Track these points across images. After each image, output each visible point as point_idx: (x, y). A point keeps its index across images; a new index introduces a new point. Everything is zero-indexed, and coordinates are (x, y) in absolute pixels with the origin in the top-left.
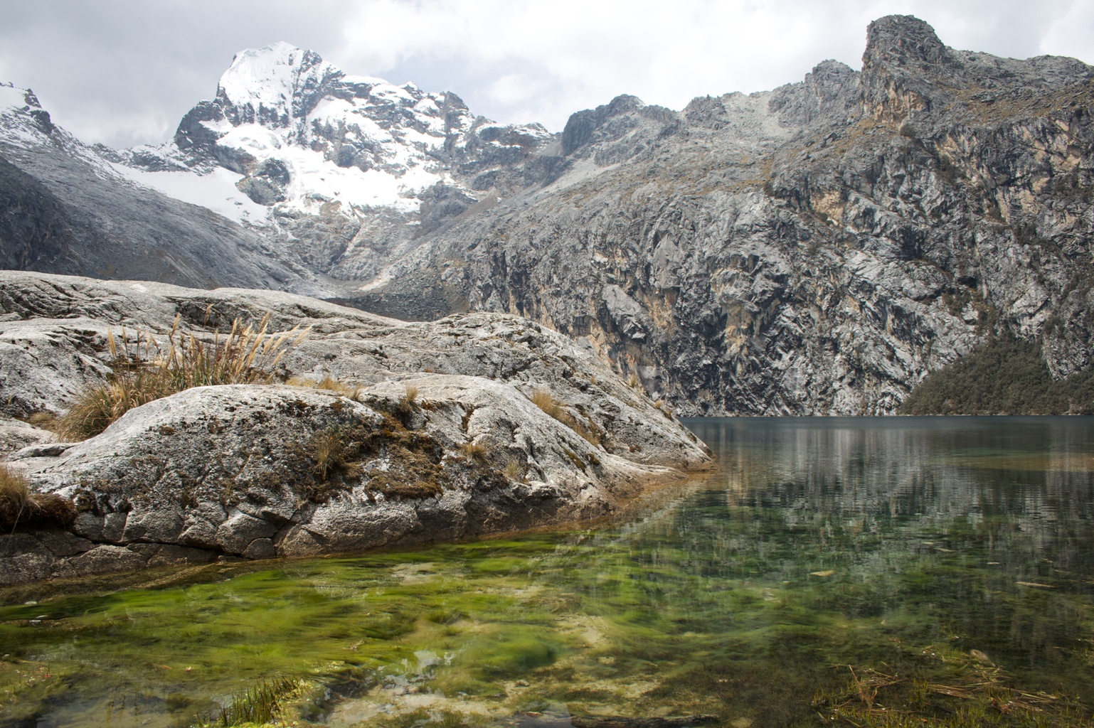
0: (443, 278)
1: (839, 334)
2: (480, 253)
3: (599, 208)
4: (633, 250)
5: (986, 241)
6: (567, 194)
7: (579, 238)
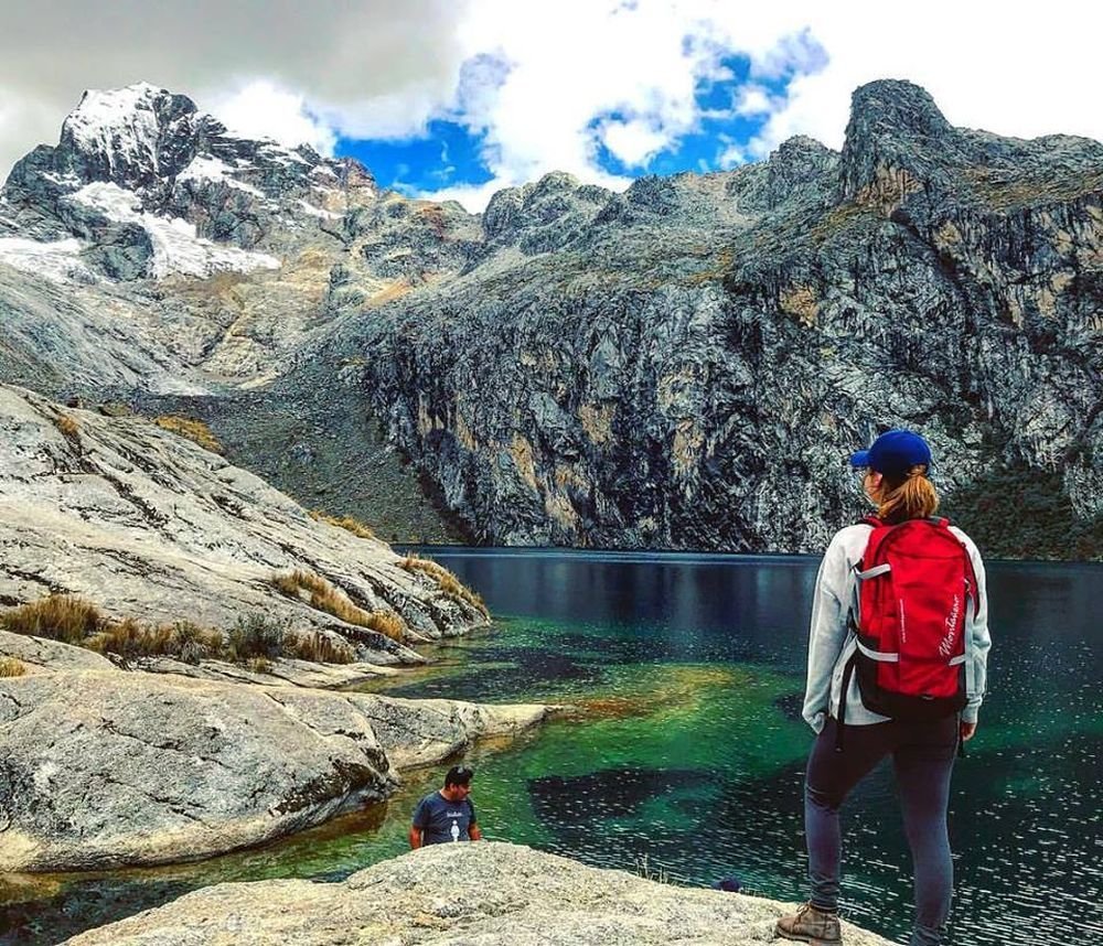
0: (340, 377)
1: (811, 457)
2: (385, 350)
3: (527, 302)
4: (567, 353)
5: (994, 350)
6: (489, 285)
7: (503, 336)
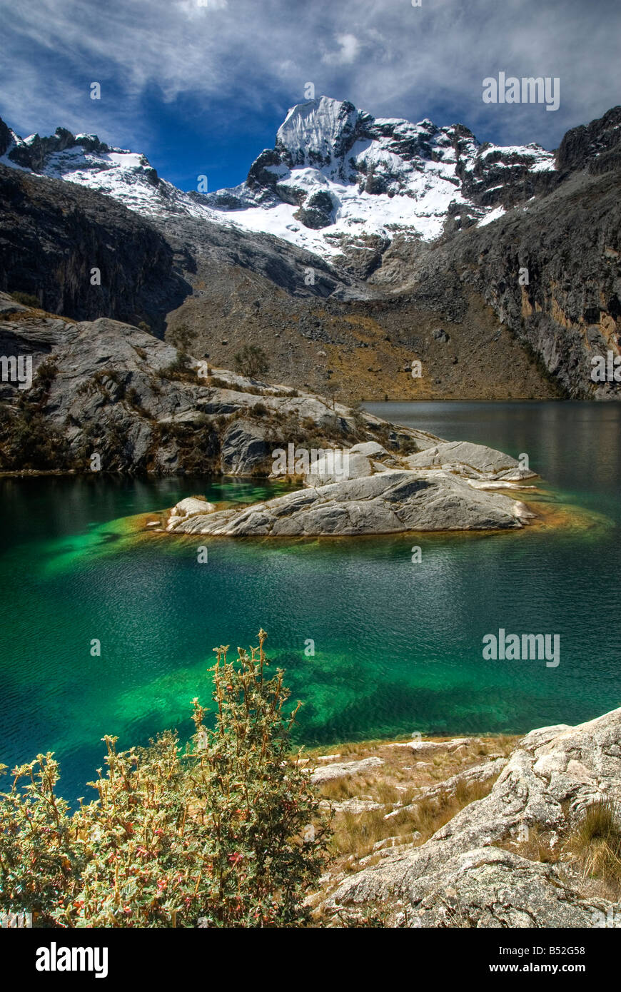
0: (462, 279)
3: (609, 207)
6: (574, 198)
7: (589, 237)
